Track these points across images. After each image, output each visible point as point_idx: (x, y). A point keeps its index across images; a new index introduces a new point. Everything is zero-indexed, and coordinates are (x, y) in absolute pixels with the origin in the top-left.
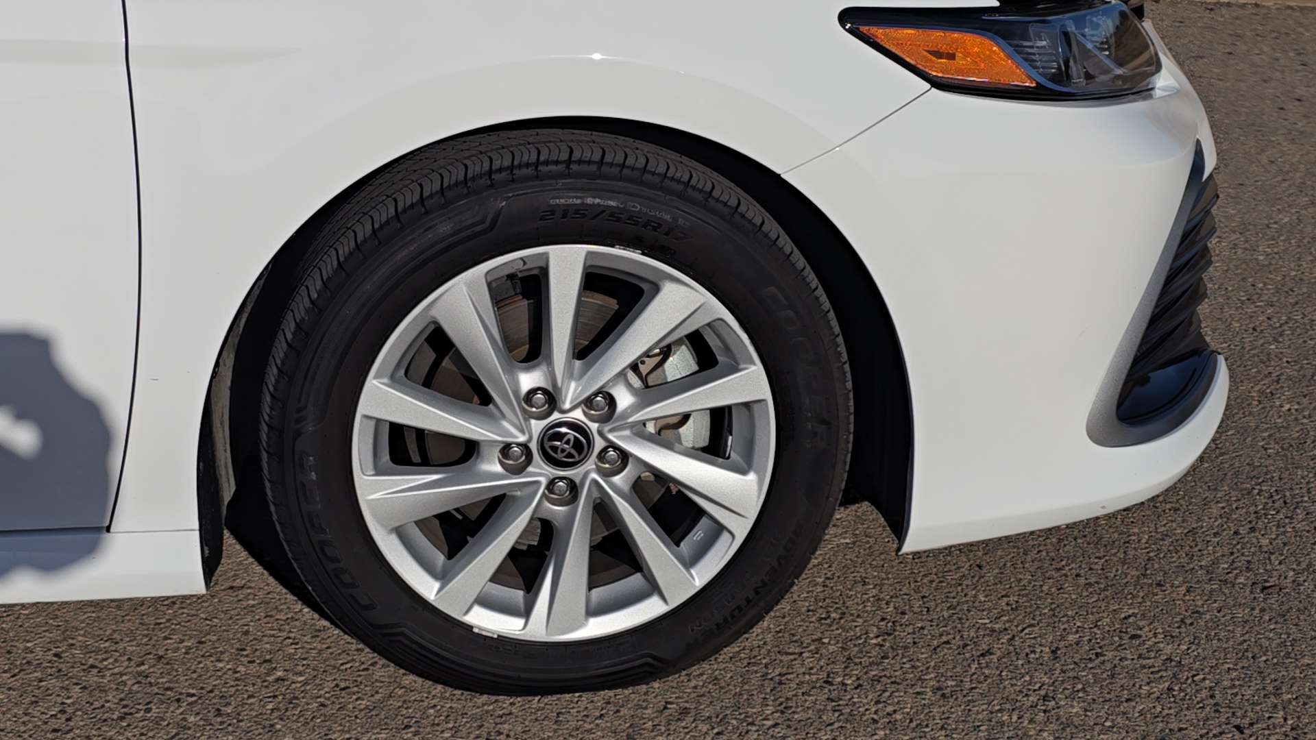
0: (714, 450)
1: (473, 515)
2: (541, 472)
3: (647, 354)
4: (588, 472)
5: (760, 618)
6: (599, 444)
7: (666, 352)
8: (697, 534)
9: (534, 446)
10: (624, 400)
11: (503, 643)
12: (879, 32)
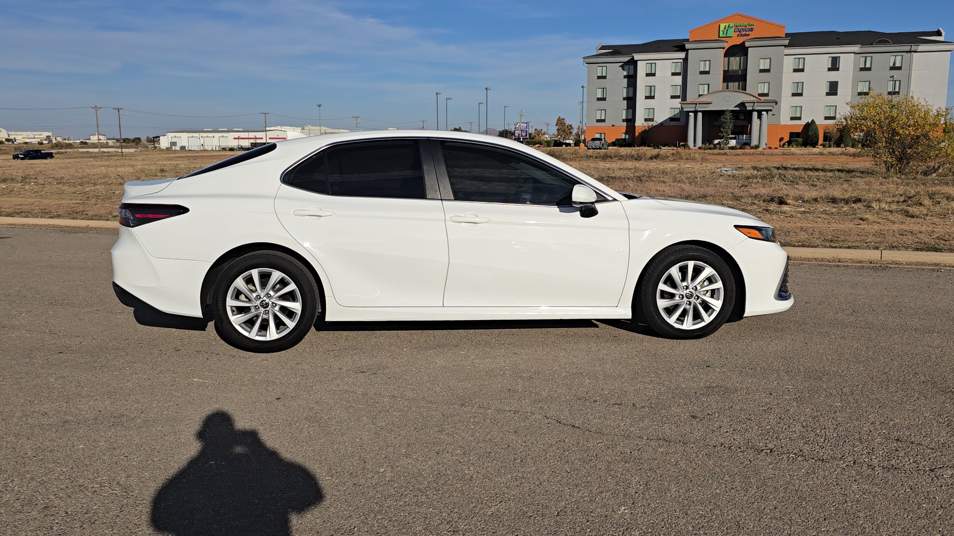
0: (712, 296)
1: (671, 309)
2: (685, 299)
3: (701, 282)
4: (692, 300)
5: (721, 326)
6: (695, 295)
7: (704, 281)
8: (710, 312)
9: (684, 295)
10: (699, 288)
11: (679, 329)
12: (739, 229)
